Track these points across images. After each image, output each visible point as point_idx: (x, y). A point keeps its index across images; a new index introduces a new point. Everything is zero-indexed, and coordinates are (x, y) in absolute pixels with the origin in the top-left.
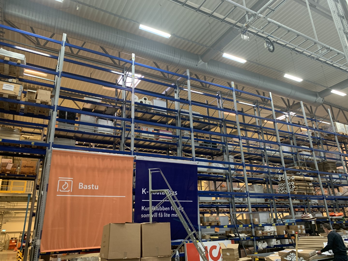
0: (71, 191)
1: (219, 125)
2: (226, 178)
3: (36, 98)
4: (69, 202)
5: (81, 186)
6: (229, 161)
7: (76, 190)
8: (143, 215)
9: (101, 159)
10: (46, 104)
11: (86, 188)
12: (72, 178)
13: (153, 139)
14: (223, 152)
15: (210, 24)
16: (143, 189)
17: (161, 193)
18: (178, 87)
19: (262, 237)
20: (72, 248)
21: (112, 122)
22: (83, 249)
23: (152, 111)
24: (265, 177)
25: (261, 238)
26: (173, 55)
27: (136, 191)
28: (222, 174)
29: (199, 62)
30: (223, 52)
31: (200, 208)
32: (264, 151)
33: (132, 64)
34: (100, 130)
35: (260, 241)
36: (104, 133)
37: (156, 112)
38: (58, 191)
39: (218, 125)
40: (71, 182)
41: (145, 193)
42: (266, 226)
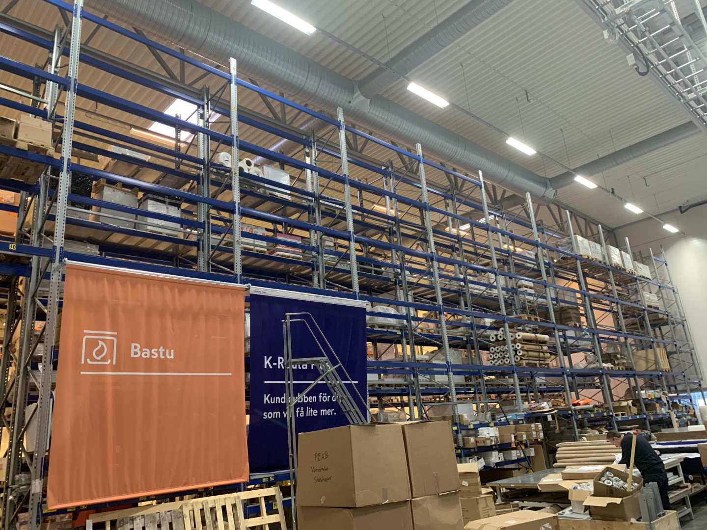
0: (114, 363)
1: (388, 230)
2: (401, 337)
3: (16, 136)
4: (109, 389)
5: (136, 351)
6: (408, 300)
7: (124, 361)
8: (267, 414)
9: (176, 291)
11: (148, 356)
12: (116, 333)
13: (264, 252)
14: (395, 284)
15: (384, 17)
16: (266, 357)
17: (301, 366)
18: (314, 145)
19: (474, 448)
20: (121, 494)
21: (176, 208)
22: (141, 497)
23: (261, 191)
24: (466, 335)
25: (472, 450)
26: (306, 74)
28: (394, 327)
29: (354, 97)
30: (409, 80)
32: (465, 284)
33: (230, 82)
34: (152, 225)
35: (471, 456)
36: (161, 233)
37: (270, 194)
38: (83, 362)
39: (386, 230)
40: (113, 340)
41: (271, 367)
42: (480, 429)
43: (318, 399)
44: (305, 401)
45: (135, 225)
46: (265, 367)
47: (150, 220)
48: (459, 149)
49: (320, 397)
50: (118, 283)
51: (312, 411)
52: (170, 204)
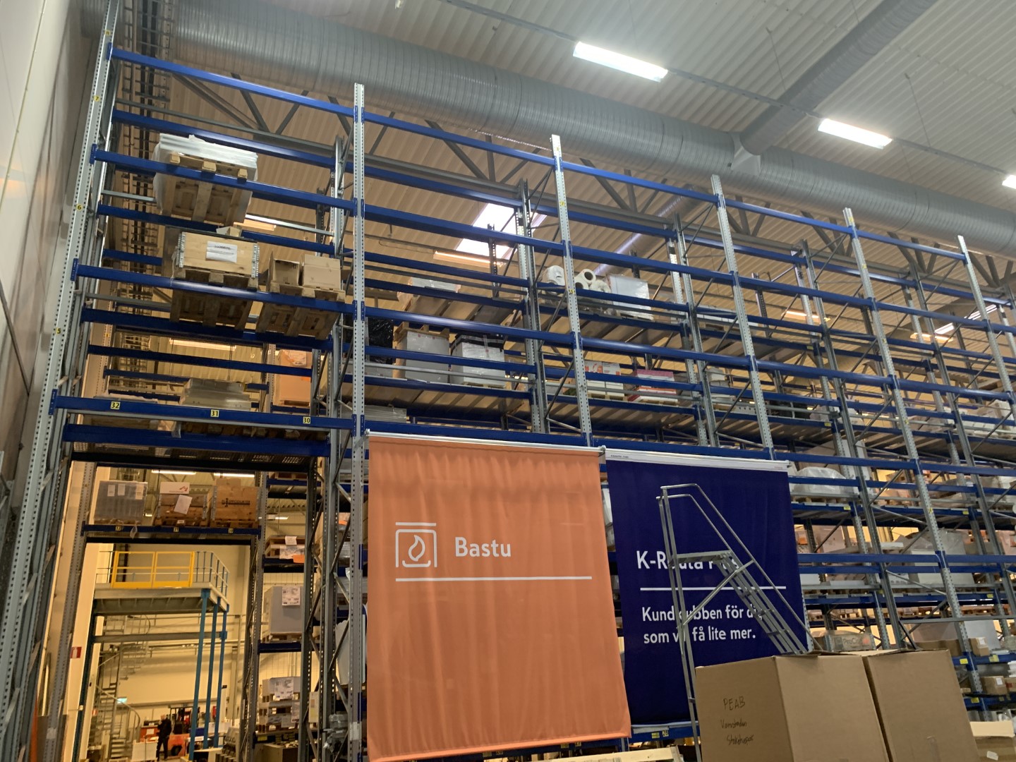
0: (436, 565)
1: (812, 348)
2: (852, 514)
3: (301, 282)
4: (432, 600)
5: (463, 548)
6: (857, 456)
7: (449, 563)
8: (649, 637)
9: (507, 462)
10: (327, 300)
11: (478, 555)
12: (435, 524)
13: (621, 399)
14: (833, 431)
15: (769, 32)
16: (638, 552)
17: (693, 565)
18: (681, 235)
19: (1004, 696)
20: (458, 747)
21: (498, 350)
22: (485, 752)
23: (609, 312)
24: (967, 505)
25: (1002, 699)
26: (660, 137)
27: (619, 562)
28: (838, 499)
29: (735, 156)
30: (820, 116)
31: (808, 608)
32: (956, 422)
33: (554, 168)
34: (470, 376)
35: (1001, 709)
36: (482, 385)
37: (622, 314)
38: (397, 565)
39: (808, 347)
40: (432, 534)
41: (648, 567)
42: (1013, 662)
43: (724, 613)
44: (704, 618)
45: (449, 378)
46: (640, 567)
47: (467, 370)
48: (918, 208)
49: (727, 611)
50: (432, 457)
51: (716, 632)
52: (491, 345)
